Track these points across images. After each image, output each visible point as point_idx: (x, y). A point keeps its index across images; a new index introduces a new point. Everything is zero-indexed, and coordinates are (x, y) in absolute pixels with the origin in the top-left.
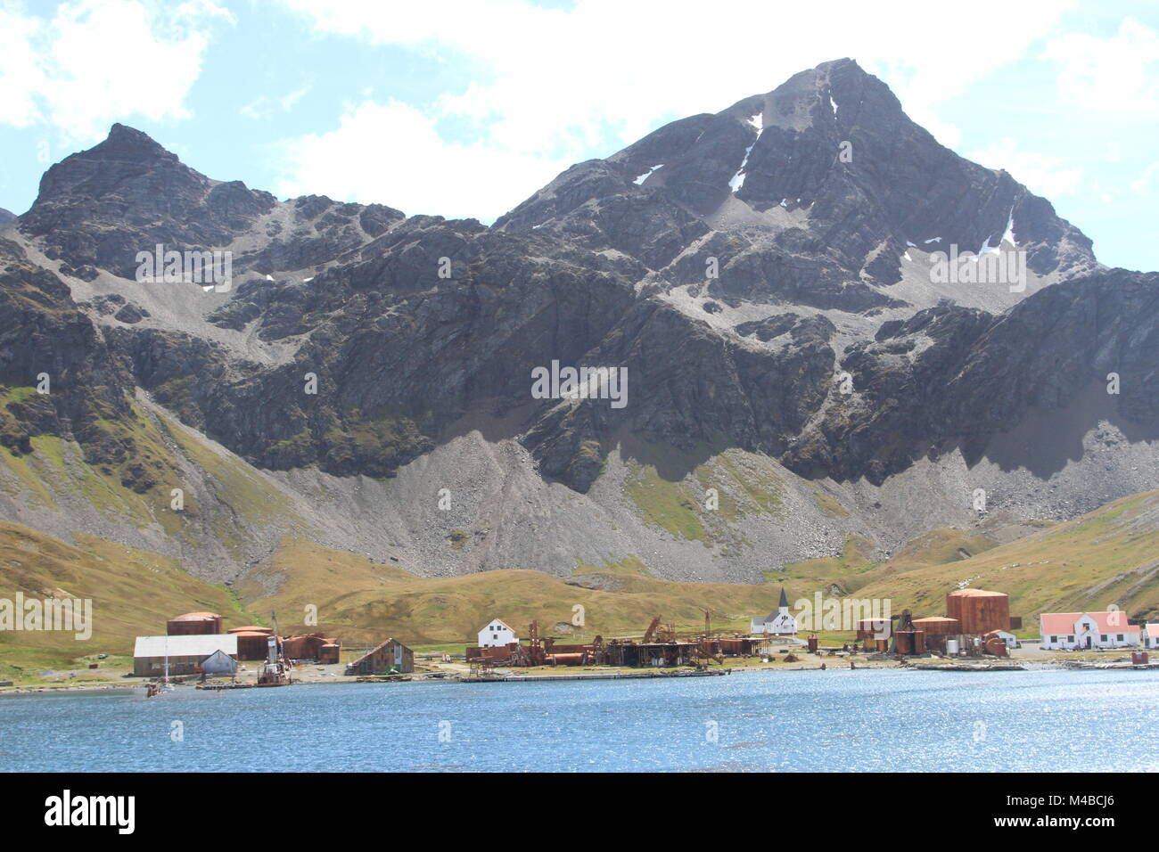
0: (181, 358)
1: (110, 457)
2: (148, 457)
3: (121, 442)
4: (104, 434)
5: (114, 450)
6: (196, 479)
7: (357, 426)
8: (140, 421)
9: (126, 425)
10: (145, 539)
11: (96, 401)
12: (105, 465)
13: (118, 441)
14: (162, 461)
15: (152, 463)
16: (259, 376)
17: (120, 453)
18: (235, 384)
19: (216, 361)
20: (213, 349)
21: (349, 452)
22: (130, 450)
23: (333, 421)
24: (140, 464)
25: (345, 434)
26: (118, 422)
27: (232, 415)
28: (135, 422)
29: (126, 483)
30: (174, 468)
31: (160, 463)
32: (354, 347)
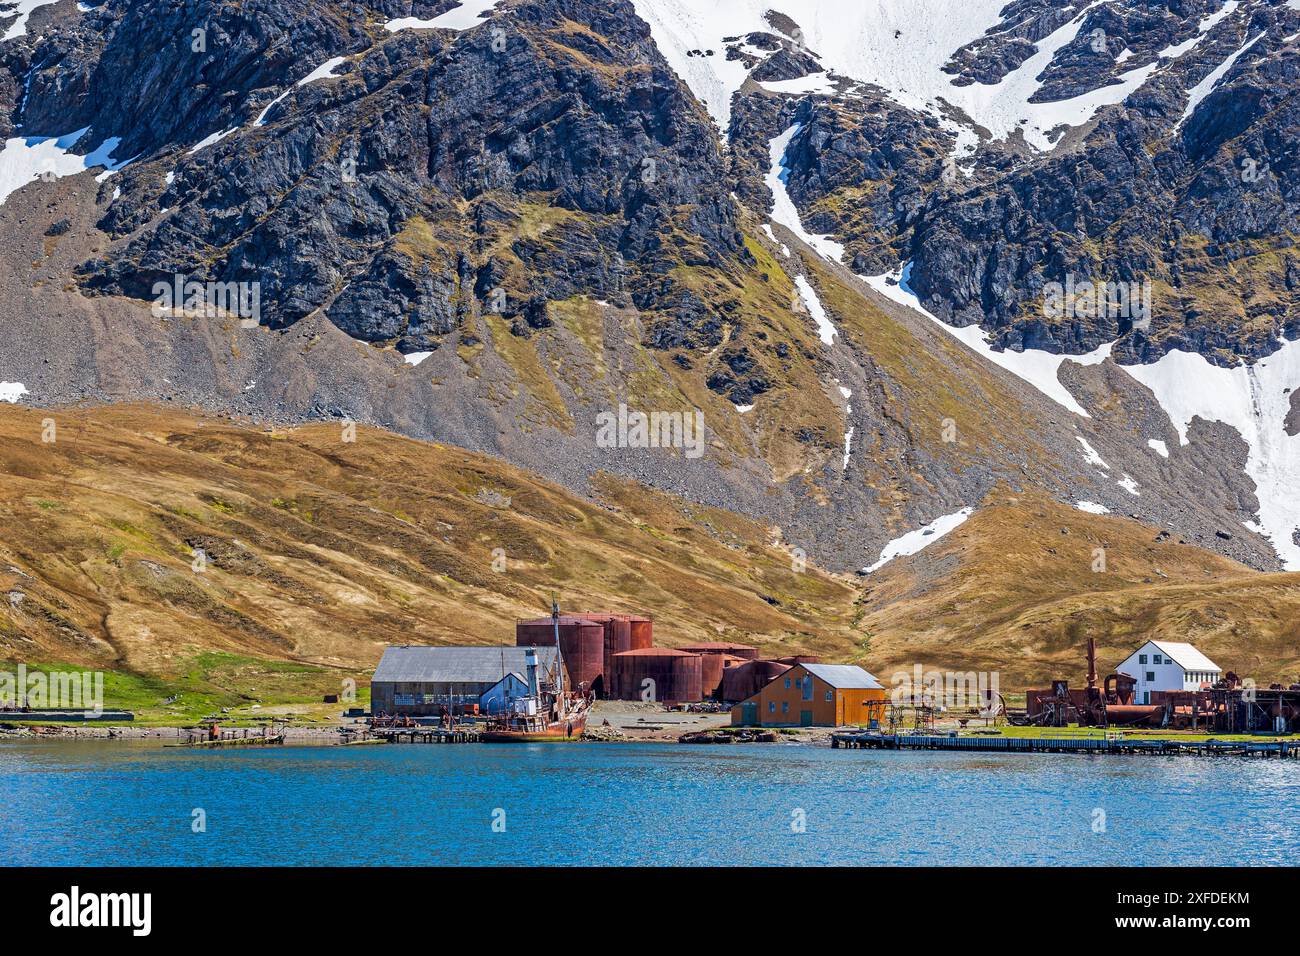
0: (863, 149)
1: (691, 336)
2: (762, 336)
3: (716, 308)
4: (685, 292)
5: (700, 322)
6: (854, 378)
7: (1201, 276)
8: (761, 270)
9: (729, 277)
10: (729, 487)
11: (676, 231)
12: (682, 351)
13: (710, 307)
14: (790, 344)
15: (768, 347)
16: (1011, 180)
17: (713, 327)
18: (960, 197)
19: (930, 153)
20: (928, 130)
21: (1179, 327)
22: (733, 322)
23: (1153, 266)
24: (745, 350)
25: (1173, 291)
26: (715, 272)
27: (948, 256)
28: (750, 270)
29: (715, 384)
30: (810, 357)
31: (786, 347)
32: (1208, 121)
